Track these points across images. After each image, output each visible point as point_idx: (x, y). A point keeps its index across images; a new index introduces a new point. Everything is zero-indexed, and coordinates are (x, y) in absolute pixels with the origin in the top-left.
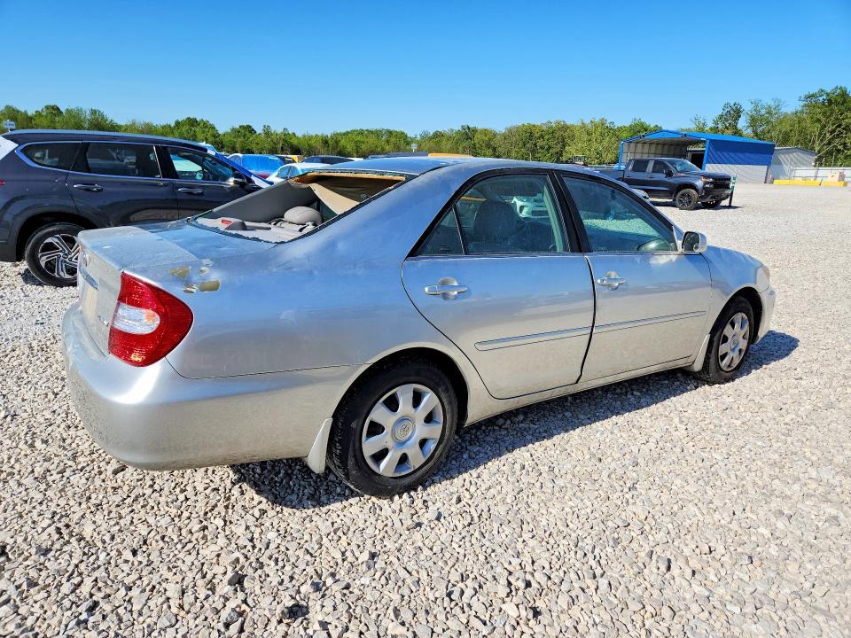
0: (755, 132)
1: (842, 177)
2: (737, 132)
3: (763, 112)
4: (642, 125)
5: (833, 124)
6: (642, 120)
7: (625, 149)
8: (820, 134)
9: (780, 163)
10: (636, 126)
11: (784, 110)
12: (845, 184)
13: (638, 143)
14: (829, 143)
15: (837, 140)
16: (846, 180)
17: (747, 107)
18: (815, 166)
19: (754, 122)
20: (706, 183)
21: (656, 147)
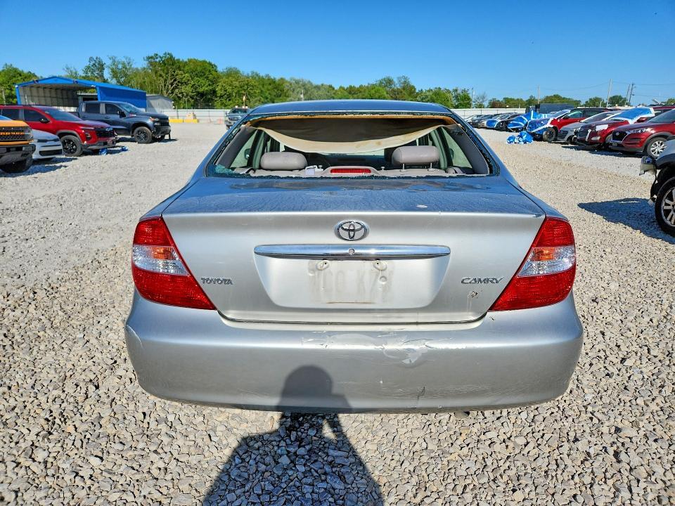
0: (118, 82)
1: (195, 116)
2: (105, 81)
3: (120, 66)
4: (16, 70)
5: (171, 79)
6: (15, 66)
7: (22, 93)
8: (165, 85)
9: (152, 107)
10: (9, 71)
11: (134, 66)
12: (198, 121)
13: (32, 87)
14: (172, 93)
15: (177, 90)
16: (197, 118)
17: (107, 62)
18: (175, 108)
19: (115, 74)
20: (154, 122)
21: (50, 91)
